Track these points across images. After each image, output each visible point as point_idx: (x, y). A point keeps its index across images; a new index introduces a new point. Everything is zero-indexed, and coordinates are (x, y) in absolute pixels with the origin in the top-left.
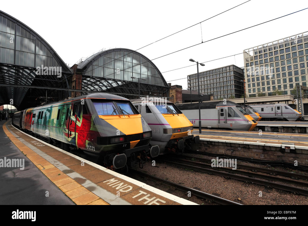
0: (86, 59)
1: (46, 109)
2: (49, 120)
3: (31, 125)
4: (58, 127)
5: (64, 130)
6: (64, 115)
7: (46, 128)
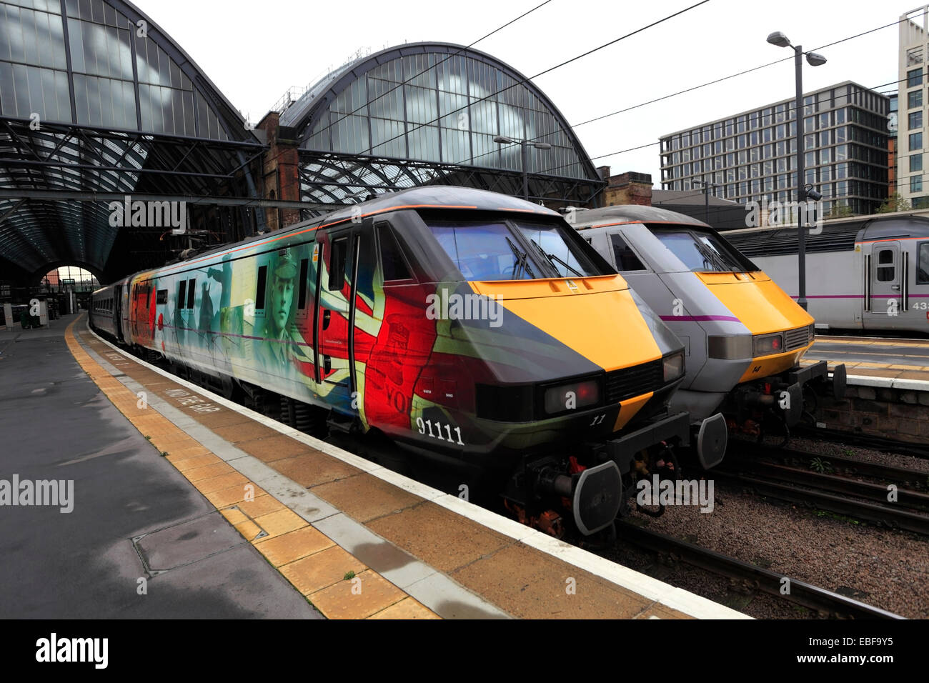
0: (305, 91)
1: (206, 269)
2: (223, 310)
3: (154, 330)
4: (264, 337)
5: (294, 349)
6: (288, 288)
7: (213, 341)
